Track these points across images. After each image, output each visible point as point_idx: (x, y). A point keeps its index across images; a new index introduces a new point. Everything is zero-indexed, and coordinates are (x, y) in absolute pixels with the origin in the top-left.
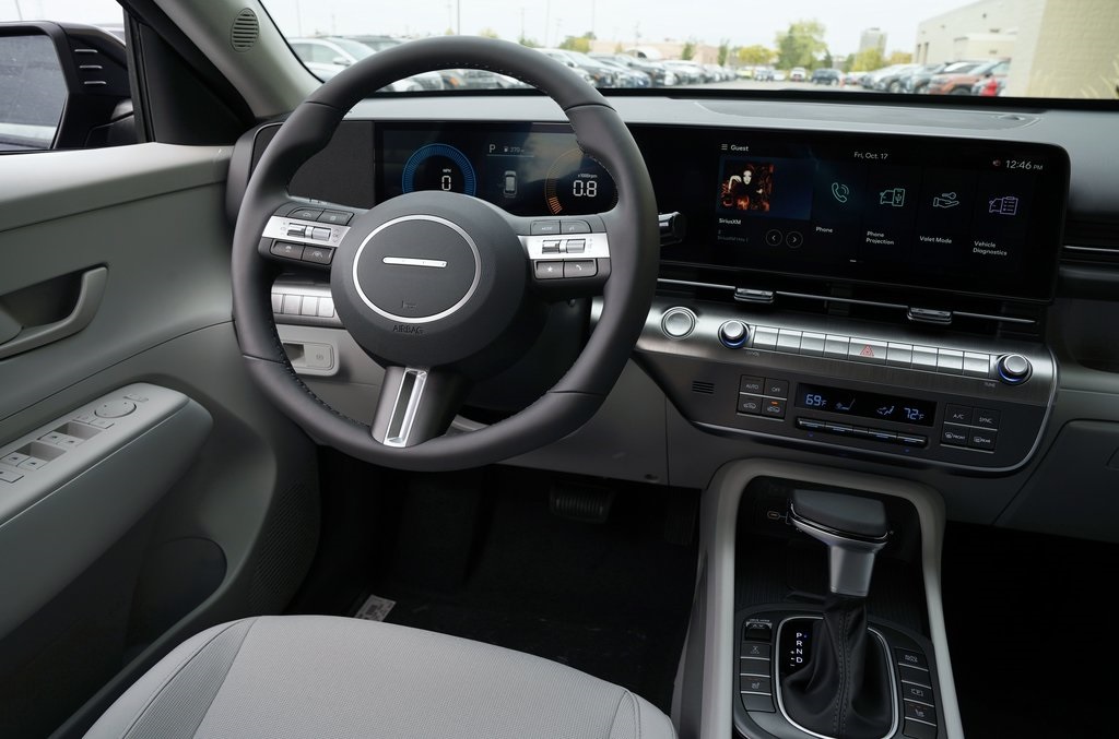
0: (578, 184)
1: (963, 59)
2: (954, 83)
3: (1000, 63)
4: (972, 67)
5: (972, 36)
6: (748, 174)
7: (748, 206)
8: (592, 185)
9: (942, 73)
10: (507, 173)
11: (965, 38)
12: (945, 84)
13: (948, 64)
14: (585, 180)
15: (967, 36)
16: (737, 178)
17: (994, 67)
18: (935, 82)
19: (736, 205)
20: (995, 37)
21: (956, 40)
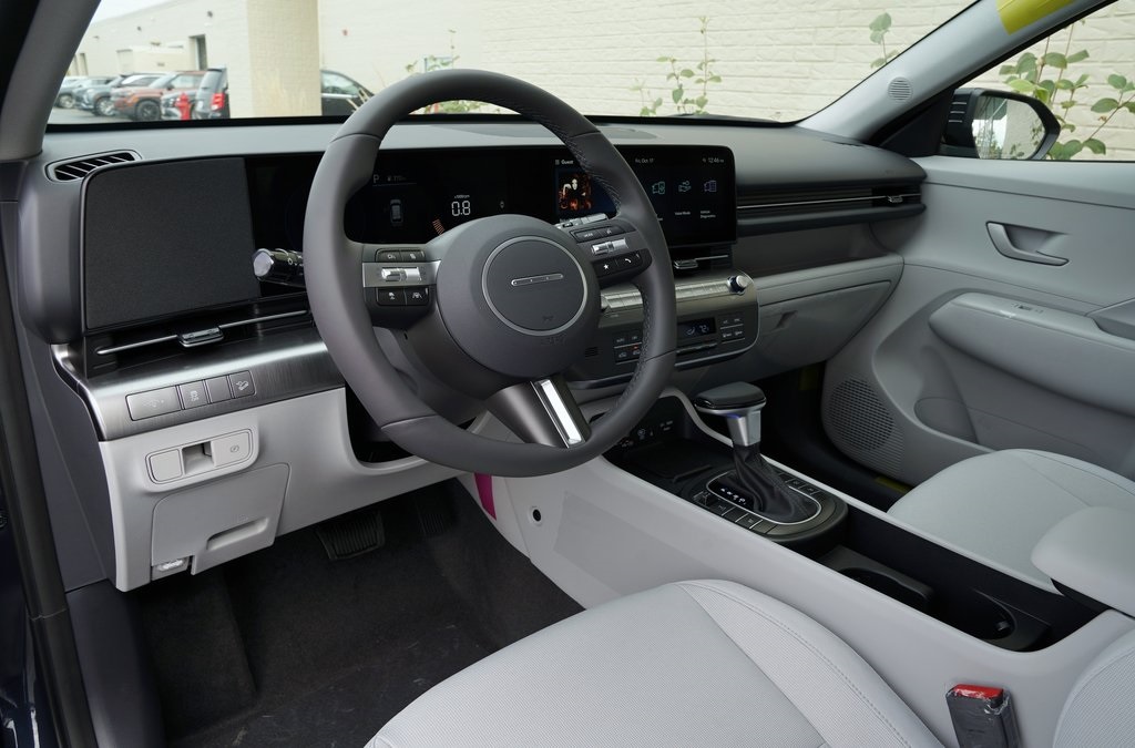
0: (455, 205)
1: (137, 71)
2: (137, 96)
3: (178, 76)
4: (150, 80)
5: (136, 49)
6: (575, 181)
7: (578, 206)
8: (466, 204)
9: (119, 86)
10: (393, 202)
11: (129, 50)
12: (129, 97)
13: (124, 77)
14: (461, 201)
15: (130, 47)
16: (568, 185)
17: (174, 79)
18: (117, 95)
19: (569, 206)
20: (156, 49)
21: (119, 52)
